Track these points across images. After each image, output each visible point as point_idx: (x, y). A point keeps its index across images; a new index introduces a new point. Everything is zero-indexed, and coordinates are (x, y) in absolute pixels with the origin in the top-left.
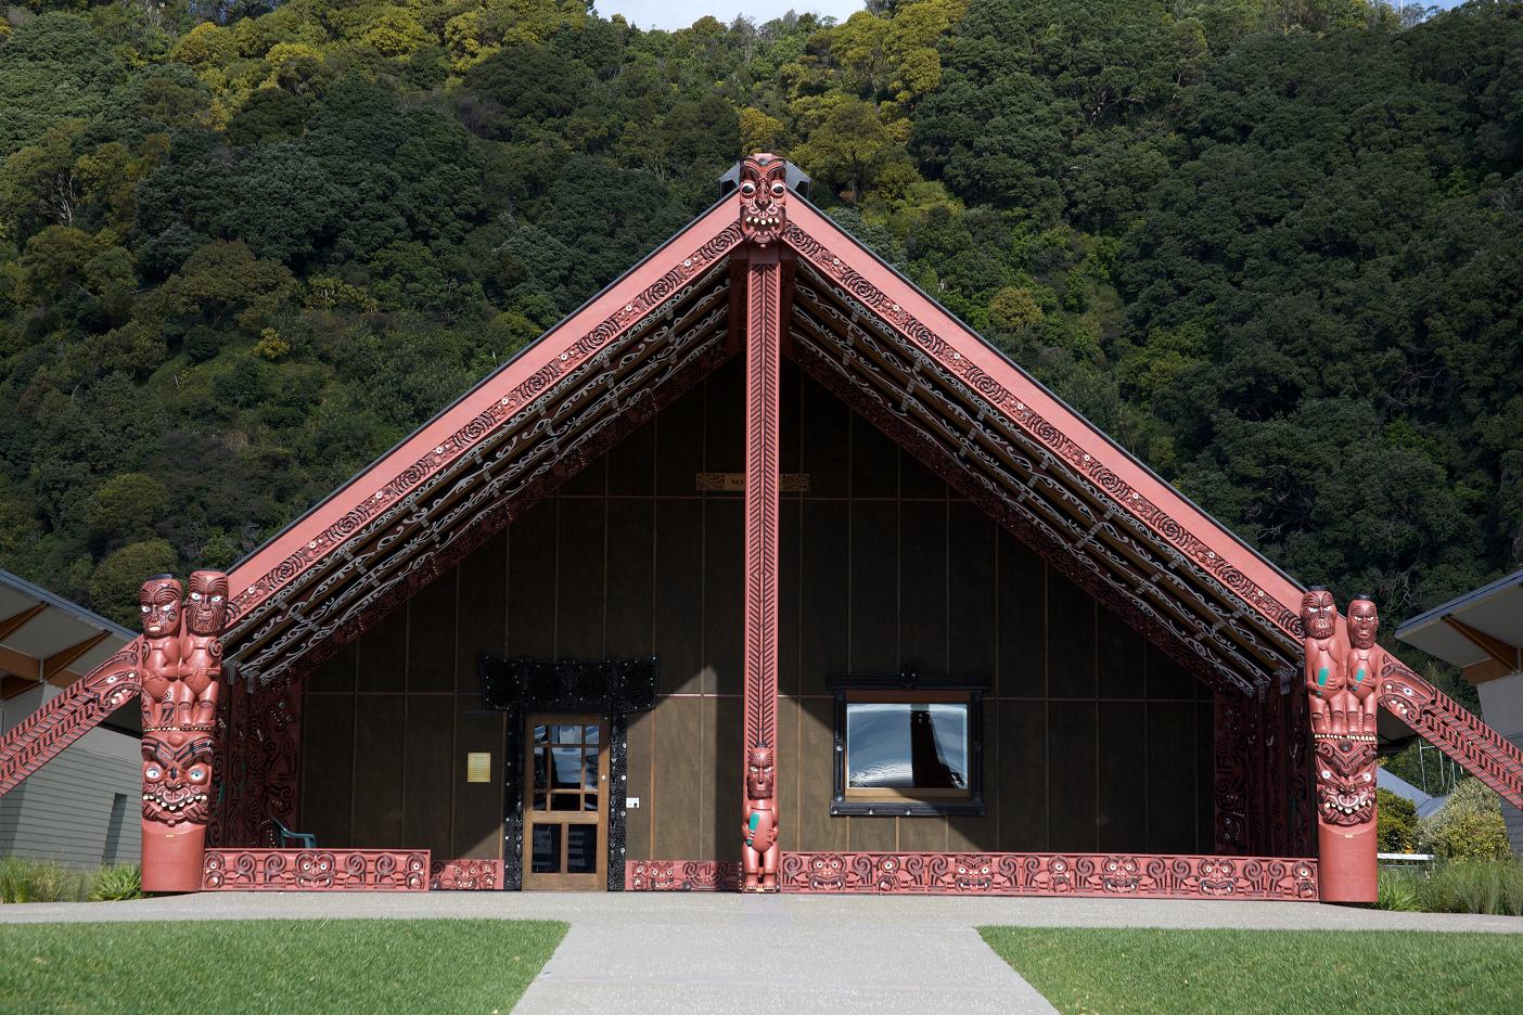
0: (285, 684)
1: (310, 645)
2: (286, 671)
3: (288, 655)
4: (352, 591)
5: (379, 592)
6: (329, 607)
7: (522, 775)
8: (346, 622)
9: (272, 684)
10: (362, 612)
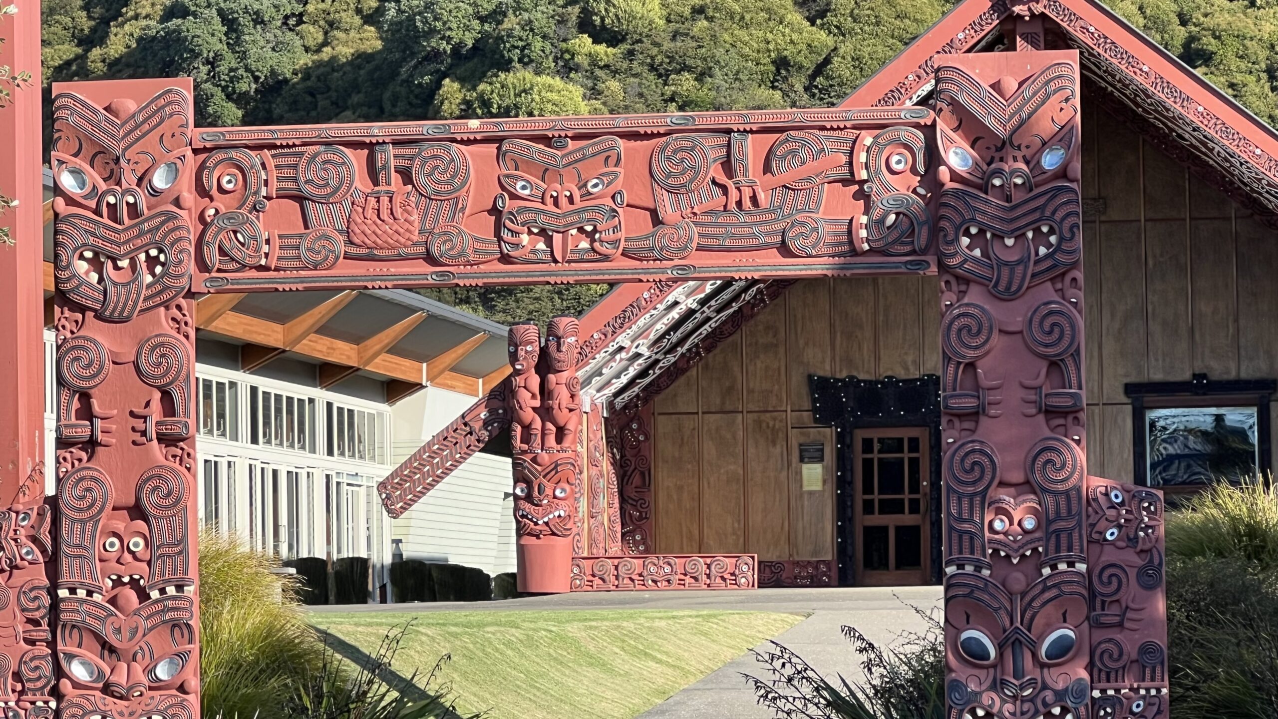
0: (637, 406)
1: (658, 372)
2: (637, 396)
3: (638, 381)
4: (689, 325)
5: (716, 322)
6: (669, 340)
7: (851, 483)
8: (689, 350)
9: (625, 407)
10: (703, 340)
